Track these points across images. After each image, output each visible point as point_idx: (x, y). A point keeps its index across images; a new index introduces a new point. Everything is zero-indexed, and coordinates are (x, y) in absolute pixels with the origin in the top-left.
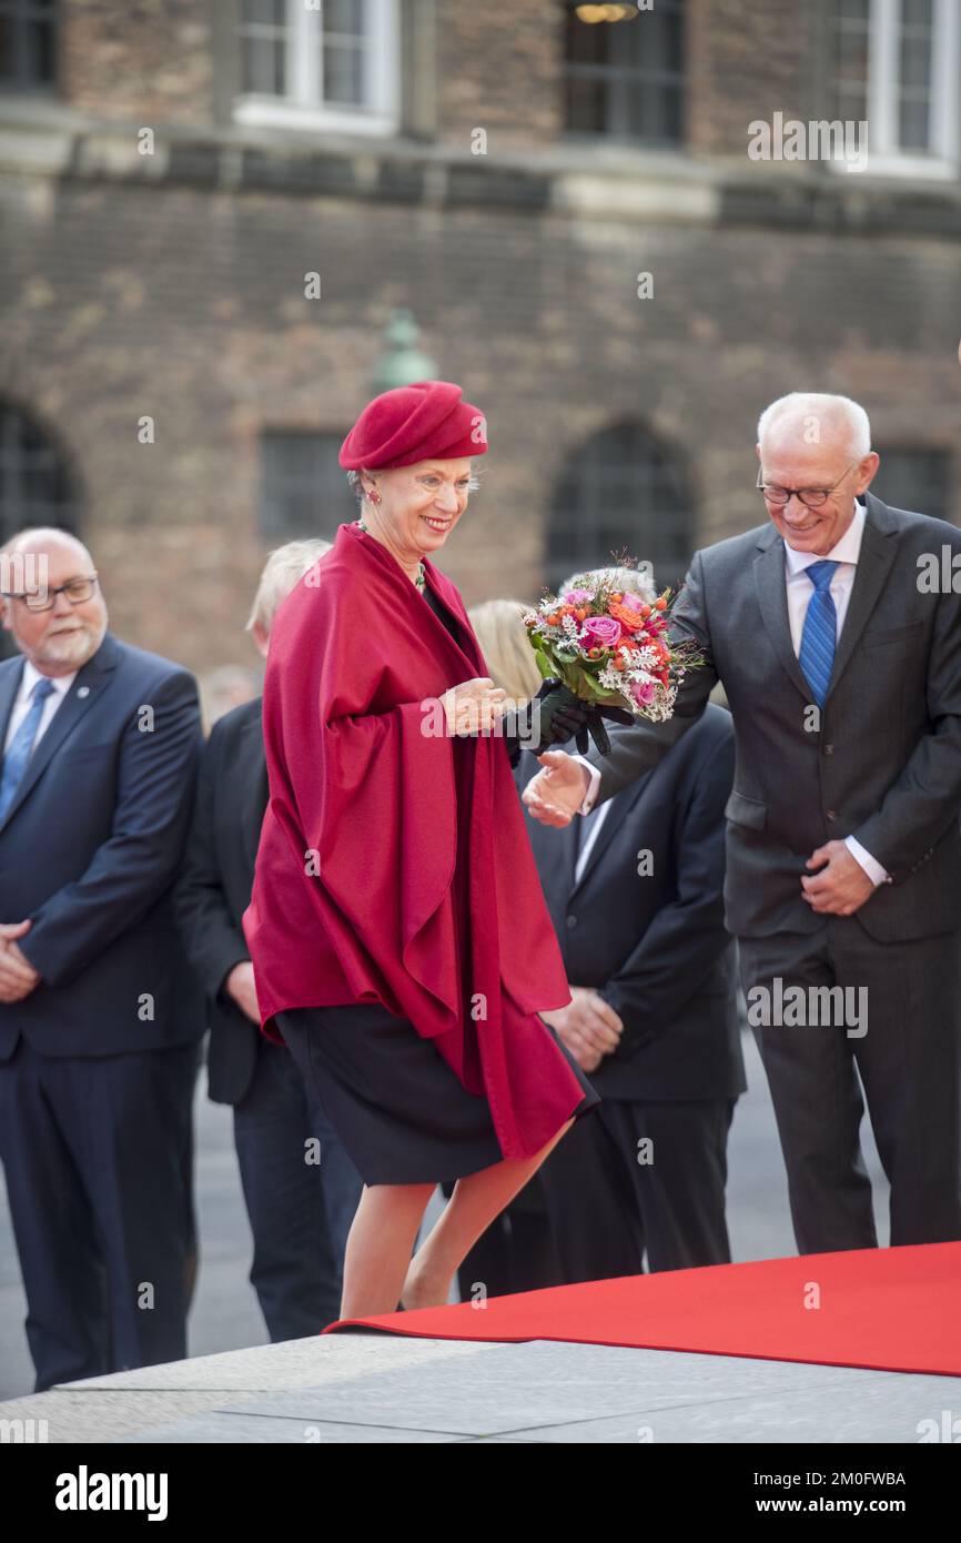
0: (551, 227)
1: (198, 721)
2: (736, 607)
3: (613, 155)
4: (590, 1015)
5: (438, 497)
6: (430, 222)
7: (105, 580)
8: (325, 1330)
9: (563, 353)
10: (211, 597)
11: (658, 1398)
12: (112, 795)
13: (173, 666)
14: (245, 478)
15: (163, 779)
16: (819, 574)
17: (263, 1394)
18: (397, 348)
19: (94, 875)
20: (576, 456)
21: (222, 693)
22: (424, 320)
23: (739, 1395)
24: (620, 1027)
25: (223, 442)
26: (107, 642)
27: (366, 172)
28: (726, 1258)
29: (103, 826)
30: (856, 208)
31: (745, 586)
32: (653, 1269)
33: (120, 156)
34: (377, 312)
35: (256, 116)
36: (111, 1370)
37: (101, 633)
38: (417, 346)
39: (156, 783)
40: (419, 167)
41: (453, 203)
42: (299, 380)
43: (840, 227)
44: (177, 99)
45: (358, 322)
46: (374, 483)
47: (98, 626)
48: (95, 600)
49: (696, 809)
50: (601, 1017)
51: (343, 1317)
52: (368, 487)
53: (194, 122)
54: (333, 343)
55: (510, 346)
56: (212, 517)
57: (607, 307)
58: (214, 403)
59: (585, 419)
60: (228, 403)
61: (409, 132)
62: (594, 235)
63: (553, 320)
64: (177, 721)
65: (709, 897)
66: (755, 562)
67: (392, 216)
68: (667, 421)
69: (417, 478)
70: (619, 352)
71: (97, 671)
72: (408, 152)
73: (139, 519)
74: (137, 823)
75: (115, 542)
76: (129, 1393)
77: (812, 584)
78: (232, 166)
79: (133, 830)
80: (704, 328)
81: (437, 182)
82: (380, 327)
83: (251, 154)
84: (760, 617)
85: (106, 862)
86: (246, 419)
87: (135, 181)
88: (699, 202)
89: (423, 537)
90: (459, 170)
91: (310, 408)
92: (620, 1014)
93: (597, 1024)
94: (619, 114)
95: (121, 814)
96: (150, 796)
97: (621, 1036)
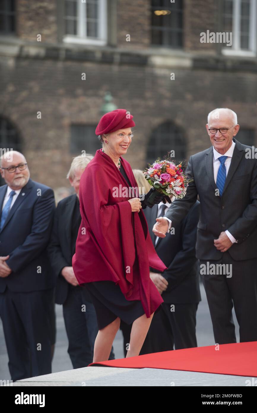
0: (148, 70)
1: (54, 202)
2: (200, 170)
3: (164, 51)
4: (159, 281)
5: (124, 139)
6: (115, 68)
7: (29, 164)
8: (89, 365)
9: (151, 103)
10: (57, 169)
11: (178, 383)
12: (31, 222)
13: (47, 187)
14: (66, 138)
15: (45, 218)
16: (222, 160)
17: (72, 383)
18: (107, 102)
19: (26, 243)
20: (154, 131)
21: (60, 195)
22: (114, 95)
23: (200, 382)
24: (167, 284)
25: (60, 127)
26: (30, 181)
27: (98, 55)
28: (196, 346)
29: (28, 230)
30: (229, 64)
31: (203, 164)
32: (176, 349)
33: (33, 51)
34: (101, 92)
35: (69, 40)
36: (31, 376)
37: (28, 178)
38: (112, 102)
39: (43, 219)
40: (112, 54)
41: (121, 63)
42: (81, 111)
43: (225, 69)
44: (48, 36)
45: (96, 95)
46: (106, 138)
47: (28, 176)
48: (26, 170)
49: (187, 225)
50: (162, 281)
51: (94, 362)
52: (104, 139)
53: (52, 42)
54: (89, 101)
55: (137, 101)
56: (57, 147)
57: (163, 91)
58: (58, 117)
59: (157, 121)
60: (62, 117)
61: (110, 44)
62: (159, 72)
63: (148, 94)
64: (48, 202)
65: (191, 249)
66: (205, 157)
67: (105, 67)
68: (179, 121)
69: (118, 135)
70: (166, 103)
71: (28, 189)
72: (110, 50)
73: (38, 148)
74: (38, 229)
75: (31, 154)
76: (37, 383)
77: (220, 163)
78: (63, 54)
79: (37, 231)
80: (189, 96)
81: (117, 58)
82: (102, 97)
83: (68, 50)
84: (206, 172)
85: (29, 240)
86: (66, 121)
87: (37, 58)
88: (187, 63)
89: (121, 151)
90: (123, 54)
91: (83, 118)
92: (167, 280)
93: (161, 283)
94: (166, 39)
95: (33, 227)
96: (42, 222)
97: (168, 286)
